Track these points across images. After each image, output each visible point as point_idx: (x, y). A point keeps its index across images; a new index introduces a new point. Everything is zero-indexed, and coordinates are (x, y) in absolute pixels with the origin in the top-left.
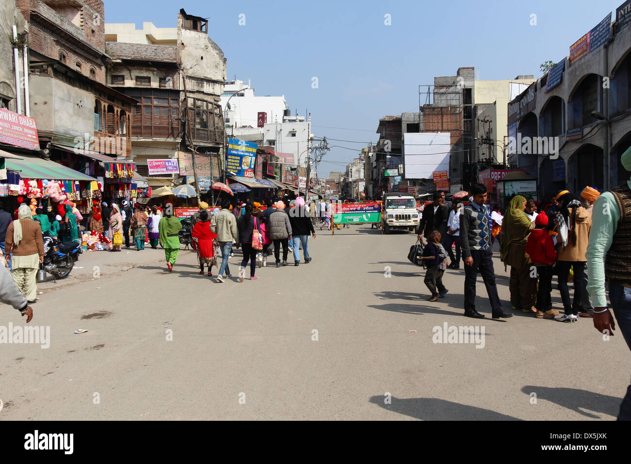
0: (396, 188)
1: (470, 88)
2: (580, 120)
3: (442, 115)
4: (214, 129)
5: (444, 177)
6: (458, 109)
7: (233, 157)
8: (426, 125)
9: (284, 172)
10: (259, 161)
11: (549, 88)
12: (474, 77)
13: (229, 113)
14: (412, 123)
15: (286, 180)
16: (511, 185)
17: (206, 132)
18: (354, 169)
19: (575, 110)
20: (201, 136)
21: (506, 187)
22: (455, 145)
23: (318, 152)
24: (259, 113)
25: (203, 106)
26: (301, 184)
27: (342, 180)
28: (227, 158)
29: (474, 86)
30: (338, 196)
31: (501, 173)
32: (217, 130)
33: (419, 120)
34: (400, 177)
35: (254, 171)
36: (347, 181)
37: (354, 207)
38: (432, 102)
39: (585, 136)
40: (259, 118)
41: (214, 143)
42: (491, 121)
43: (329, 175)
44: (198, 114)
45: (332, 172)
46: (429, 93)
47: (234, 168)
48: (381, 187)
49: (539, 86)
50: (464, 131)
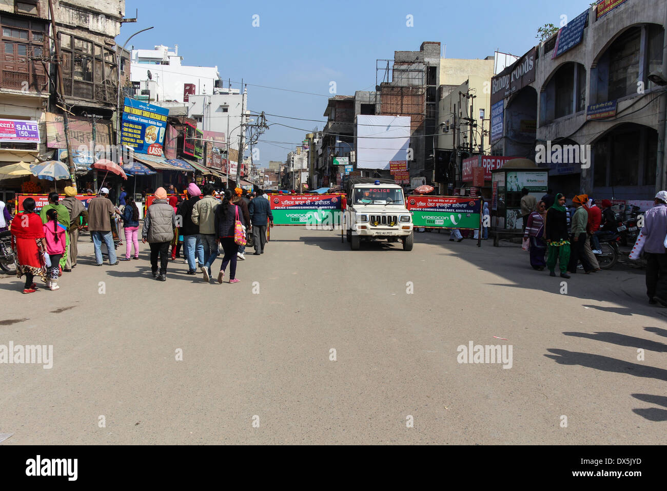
0: (346, 179)
1: (435, 66)
2: (605, 93)
3: (402, 96)
4: (104, 83)
5: (403, 168)
6: (420, 90)
7: (131, 126)
8: (383, 107)
9: (209, 152)
10: (171, 134)
11: (560, 51)
12: (439, 54)
13: (150, 84)
14: (366, 103)
15: (212, 164)
16: (516, 177)
17: (90, 87)
18: (296, 158)
19: (600, 80)
20: (81, 91)
21: (509, 179)
22: (416, 131)
23: (254, 131)
24: (186, 85)
25: (87, 50)
26: (232, 171)
27: (282, 170)
28: (121, 126)
29: (439, 64)
30: (277, 187)
31: (496, 161)
32: (106, 85)
33: (376, 101)
34: (351, 167)
35: (164, 147)
36: (288, 171)
37: (302, 200)
38: (390, 81)
39: (621, 112)
40: (186, 91)
41: (102, 103)
42: (475, 97)
43: (268, 164)
44: (78, 61)
45: (272, 161)
46: (388, 69)
47: (132, 140)
48: (328, 178)
49: (541, 52)
50: (427, 117)
